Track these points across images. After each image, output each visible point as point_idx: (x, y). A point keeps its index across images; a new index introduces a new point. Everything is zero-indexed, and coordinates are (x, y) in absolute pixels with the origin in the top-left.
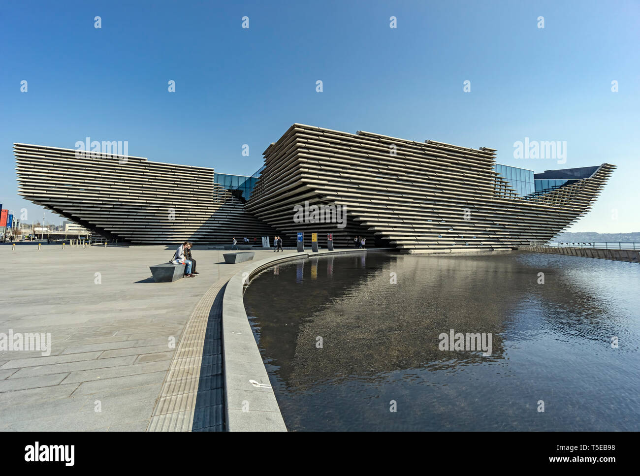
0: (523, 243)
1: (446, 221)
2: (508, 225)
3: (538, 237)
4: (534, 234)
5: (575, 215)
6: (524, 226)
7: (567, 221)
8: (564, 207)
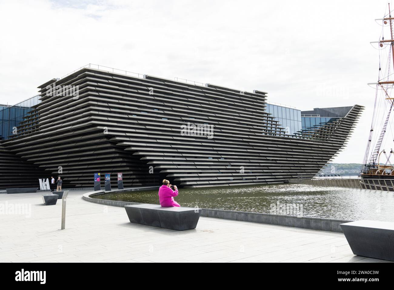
0: (293, 176)
1: (225, 158)
2: (280, 160)
3: (306, 171)
4: (302, 168)
7: (329, 155)
8: (325, 143)
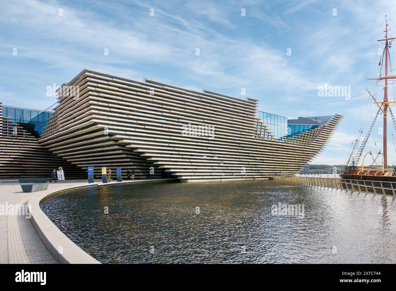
0: (277, 174)
1: (218, 157)
2: (267, 160)
5: (315, 152)
6: (278, 161)
7: (309, 157)
8: (307, 146)
